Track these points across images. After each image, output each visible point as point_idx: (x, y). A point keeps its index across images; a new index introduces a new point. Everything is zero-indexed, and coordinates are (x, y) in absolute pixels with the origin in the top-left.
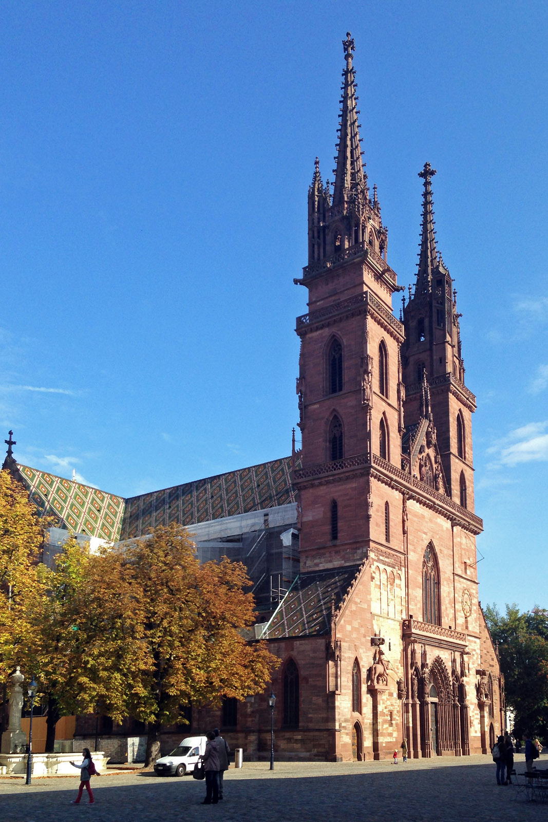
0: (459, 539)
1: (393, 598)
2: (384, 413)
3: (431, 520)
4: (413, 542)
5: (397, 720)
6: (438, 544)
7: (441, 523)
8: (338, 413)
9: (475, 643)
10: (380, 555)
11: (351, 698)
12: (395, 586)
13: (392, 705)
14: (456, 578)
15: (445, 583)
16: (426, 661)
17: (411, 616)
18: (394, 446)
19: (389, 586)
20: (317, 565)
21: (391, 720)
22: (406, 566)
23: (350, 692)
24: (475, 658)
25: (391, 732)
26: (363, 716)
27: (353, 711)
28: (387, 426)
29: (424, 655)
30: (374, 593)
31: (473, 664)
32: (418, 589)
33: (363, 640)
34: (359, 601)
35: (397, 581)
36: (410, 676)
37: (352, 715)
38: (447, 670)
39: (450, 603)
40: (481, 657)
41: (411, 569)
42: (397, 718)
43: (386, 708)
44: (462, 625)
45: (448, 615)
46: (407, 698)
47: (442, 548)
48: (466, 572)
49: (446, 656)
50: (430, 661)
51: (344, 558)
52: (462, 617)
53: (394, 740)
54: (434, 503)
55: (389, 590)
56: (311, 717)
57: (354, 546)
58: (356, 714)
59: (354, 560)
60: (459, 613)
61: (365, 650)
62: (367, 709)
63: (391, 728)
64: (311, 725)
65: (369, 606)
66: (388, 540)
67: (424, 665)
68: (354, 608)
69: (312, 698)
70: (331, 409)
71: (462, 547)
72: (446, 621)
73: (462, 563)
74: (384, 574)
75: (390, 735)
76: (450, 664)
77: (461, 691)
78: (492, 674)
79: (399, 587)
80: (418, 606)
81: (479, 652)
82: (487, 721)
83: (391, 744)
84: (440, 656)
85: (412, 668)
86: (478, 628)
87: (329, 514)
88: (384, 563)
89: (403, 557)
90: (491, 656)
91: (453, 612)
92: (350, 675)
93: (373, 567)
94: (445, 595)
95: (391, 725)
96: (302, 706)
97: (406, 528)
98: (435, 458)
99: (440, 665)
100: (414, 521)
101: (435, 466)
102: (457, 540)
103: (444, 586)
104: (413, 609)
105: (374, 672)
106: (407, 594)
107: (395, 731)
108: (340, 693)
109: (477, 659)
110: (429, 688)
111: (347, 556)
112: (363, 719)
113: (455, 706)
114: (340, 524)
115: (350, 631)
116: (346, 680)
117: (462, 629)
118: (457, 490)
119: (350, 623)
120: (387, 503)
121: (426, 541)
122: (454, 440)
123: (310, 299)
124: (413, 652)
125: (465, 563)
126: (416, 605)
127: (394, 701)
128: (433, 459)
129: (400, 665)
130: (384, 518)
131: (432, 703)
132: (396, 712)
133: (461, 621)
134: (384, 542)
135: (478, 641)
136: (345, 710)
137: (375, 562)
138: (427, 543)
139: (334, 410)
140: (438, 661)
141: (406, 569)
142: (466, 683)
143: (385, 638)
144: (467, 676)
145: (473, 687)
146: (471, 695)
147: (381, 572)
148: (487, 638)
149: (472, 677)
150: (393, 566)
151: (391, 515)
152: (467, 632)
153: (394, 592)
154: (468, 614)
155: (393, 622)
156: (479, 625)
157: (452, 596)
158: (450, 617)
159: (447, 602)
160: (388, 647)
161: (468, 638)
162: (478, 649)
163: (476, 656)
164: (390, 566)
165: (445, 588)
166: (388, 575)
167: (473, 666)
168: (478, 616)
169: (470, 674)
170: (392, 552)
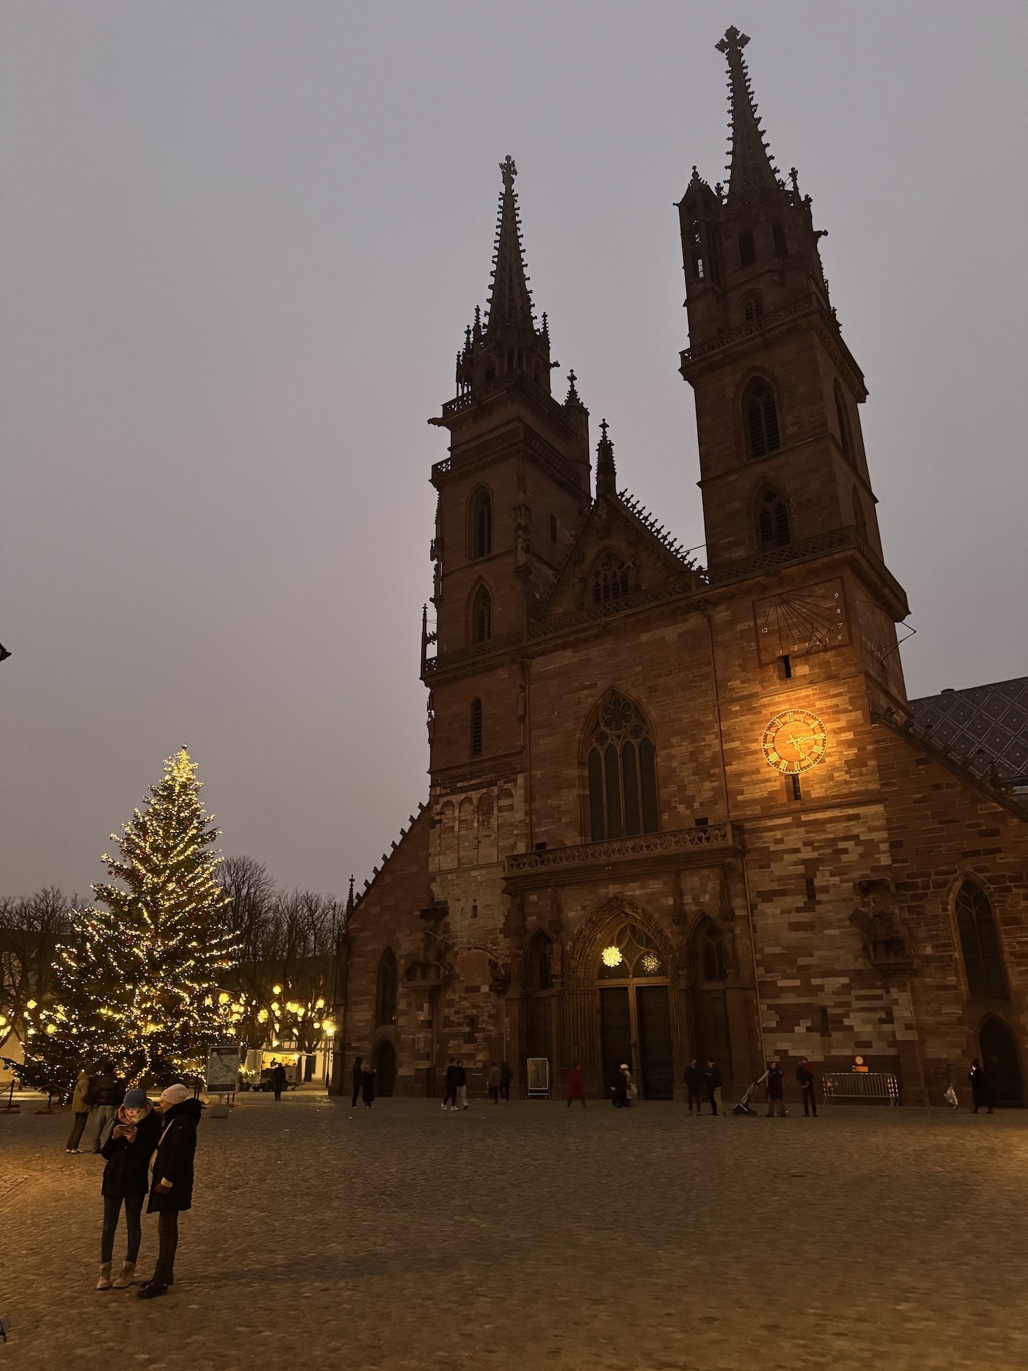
1: (490, 833)
2: (480, 578)
3: (615, 654)
5: (489, 1031)
6: (639, 683)
10: (459, 781)
11: (373, 1006)
12: (495, 812)
13: (474, 1007)
14: (735, 708)
16: (555, 914)
17: (543, 845)
19: (477, 819)
21: (472, 1031)
23: (372, 998)
25: (471, 1051)
26: (399, 1029)
27: (377, 1023)
29: (553, 905)
31: (840, 873)
32: (568, 791)
33: (406, 918)
35: (502, 803)
37: (373, 1030)
38: (651, 917)
39: (697, 773)
43: (456, 1013)
48: (788, 676)
49: (645, 890)
53: (480, 1065)
58: (385, 1028)
60: (748, 778)
61: (408, 932)
62: (407, 1020)
63: (471, 1046)
65: (425, 866)
66: (475, 752)
71: (764, 631)
72: (680, 814)
73: (762, 666)
79: (511, 807)
80: (567, 821)
81: (878, 835)
88: (466, 789)
89: (517, 759)
90: (975, 825)
91: (716, 784)
92: (372, 975)
93: (437, 807)
94: (675, 765)
95: (472, 1040)
97: (521, 712)
103: (670, 748)
104: (546, 832)
106: (530, 812)
107: (482, 1050)
112: (399, 1035)
116: (365, 982)
117: (768, 808)
120: (477, 700)
121: (591, 699)
125: (780, 658)
126: (558, 821)
127: (480, 1001)
129: (501, 937)
130: (470, 723)
133: (759, 791)
135: (878, 808)
136: (359, 1024)
137: (441, 799)
142: (795, 927)
143: (461, 903)
144: (799, 910)
145: (837, 932)
146: (826, 953)
147: (457, 806)
148: (937, 787)
149: (829, 907)
150: (492, 783)
151: (485, 711)
152: (796, 805)
153: (494, 822)
154: (804, 764)
155: (484, 872)
156: (880, 768)
157: (708, 753)
158: (698, 800)
159: (685, 774)
160: (470, 914)
161: (804, 818)
162: (871, 829)
163: (861, 849)
164: (481, 788)
165: (674, 751)
166: (475, 802)
167: (837, 879)
168: (870, 747)
169: (819, 902)
170: (488, 764)
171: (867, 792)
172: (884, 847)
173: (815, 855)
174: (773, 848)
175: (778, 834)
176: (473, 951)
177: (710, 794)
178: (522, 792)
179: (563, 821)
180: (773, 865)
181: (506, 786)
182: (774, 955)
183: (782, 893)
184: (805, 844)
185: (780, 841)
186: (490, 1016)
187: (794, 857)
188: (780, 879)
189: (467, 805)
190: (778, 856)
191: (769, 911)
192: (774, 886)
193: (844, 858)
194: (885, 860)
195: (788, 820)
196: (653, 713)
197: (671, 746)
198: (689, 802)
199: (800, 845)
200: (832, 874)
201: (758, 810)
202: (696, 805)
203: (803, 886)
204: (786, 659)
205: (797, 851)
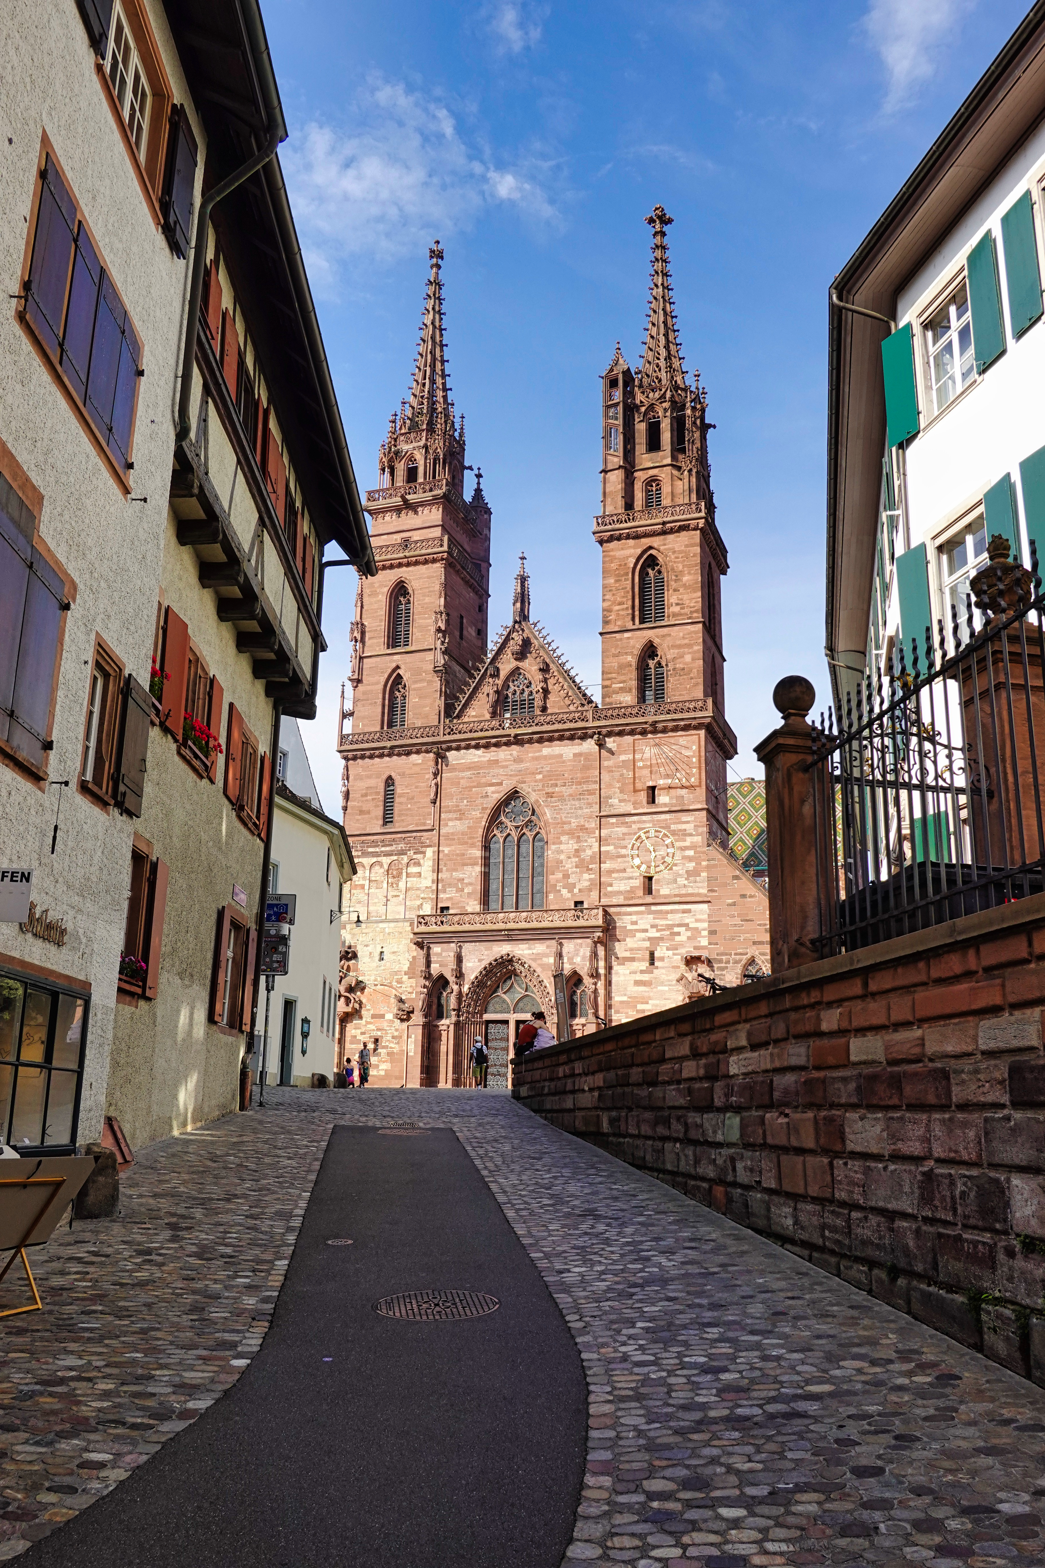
0: (624, 757)
1: (400, 893)
2: (398, 668)
3: (518, 760)
5: (391, 1048)
6: (536, 789)
7: (555, 753)
9: (686, 911)
12: (405, 877)
13: (378, 1030)
14: (613, 821)
15: (563, 839)
16: (457, 964)
17: (444, 908)
18: (421, 697)
19: (388, 881)
22: (434, 845)
24: (681, 938)
28: (406, 680)
29: (456, 957)
32: (467, 868)
35: (411, 870)
38: (536, 971)
39: (580, 865)
40: (712, 933)
41: (449, 845)
42: (392, 1045)
43: (363, 1033)
44: (630, 891)
47: (555, 789)
48: (653, 802)
49: (531, 951)
52: (630, 878)
53: (382, 1073)
55: (387, 885)
60: (616, 875)
66: (388, 823)
67: (453, 972)
71: (640, 764)
73: (634, 792)
76: (550, 960)
79: (418, 875)
81: (702, 925)
84: (516, 952)
85: (422, 978)
86: (701, 885)
88: (377, 855)
89: (428, 835)
91: (593, 876)
94: (563, 857)
97: (434, 796)
100: (461, 778)
102: (617, 760)
103: (559, 845)
104: (450, 898)
106: (434, 881)
117: (628, 899)
118: (623, 683)
120: (388, 778)
121: (496, 795)
122: (616, 608)
124: (427, 957)
125: (649, 787)
126: (460, 890)
127: (385, 1025)
129: (405, 977)
130: (383, 798)
133: (623, 885)
134: (379, 829)
135: (705, 906)
138: (495, 798)
140: (509, 961)
141: (436, 848)
142: (638, 983)
143: (370, 949)
144: (642, 972)
145: (666, 988)
146: (657, 1002)
147: (368, 868)
148: (743, 896)
149: (663, 971)
150: (402, 853)
151: (399, 790)
152: (649, 899)
153: (402, 885)
154: (658, 869)
155: (392, 925)
156: (709, 879)
157: (589, 852)
158: (578, 887)
159: (569, 865)
160: (378, 958)
161: (653, 908)
162: (697, 921)
163: (689, 934)
164: (391, 855)
165: (562, 847)
166: (386, 867)
167: (670, 953)
168: (704, 863)
169: (657, 968)
170: (399, 835)
171: (699, 895)
172: (705, 933)
173: (658, 935)
174: (629, 927)
175: (634, 918)
176: (379, 987)
177: (587, 884)
178: (431, 863)
179: (466, 891)
180: (628, 939)
181: (415, 856)
182: (622, 1002)
183: (632, 959)
184: (652, 926)
185: (635, 923)
186: (393, 1037)
187: (643, 935)
188: (631, 950)
189: (377, 868)
190: (632, 933)
191: (621, 972)
192: (628, 954)
193: (677, 938)
194: (704, 942)
195: (643, 908)
196: (548, 814)
197: (561, 843)
198: (571, 887)
199: (648, 927)
200: (668, 949)
201: (621, 900)
202: (576, 891)
203: (647, 956)
204: (653, 788)
205: (646, 931)
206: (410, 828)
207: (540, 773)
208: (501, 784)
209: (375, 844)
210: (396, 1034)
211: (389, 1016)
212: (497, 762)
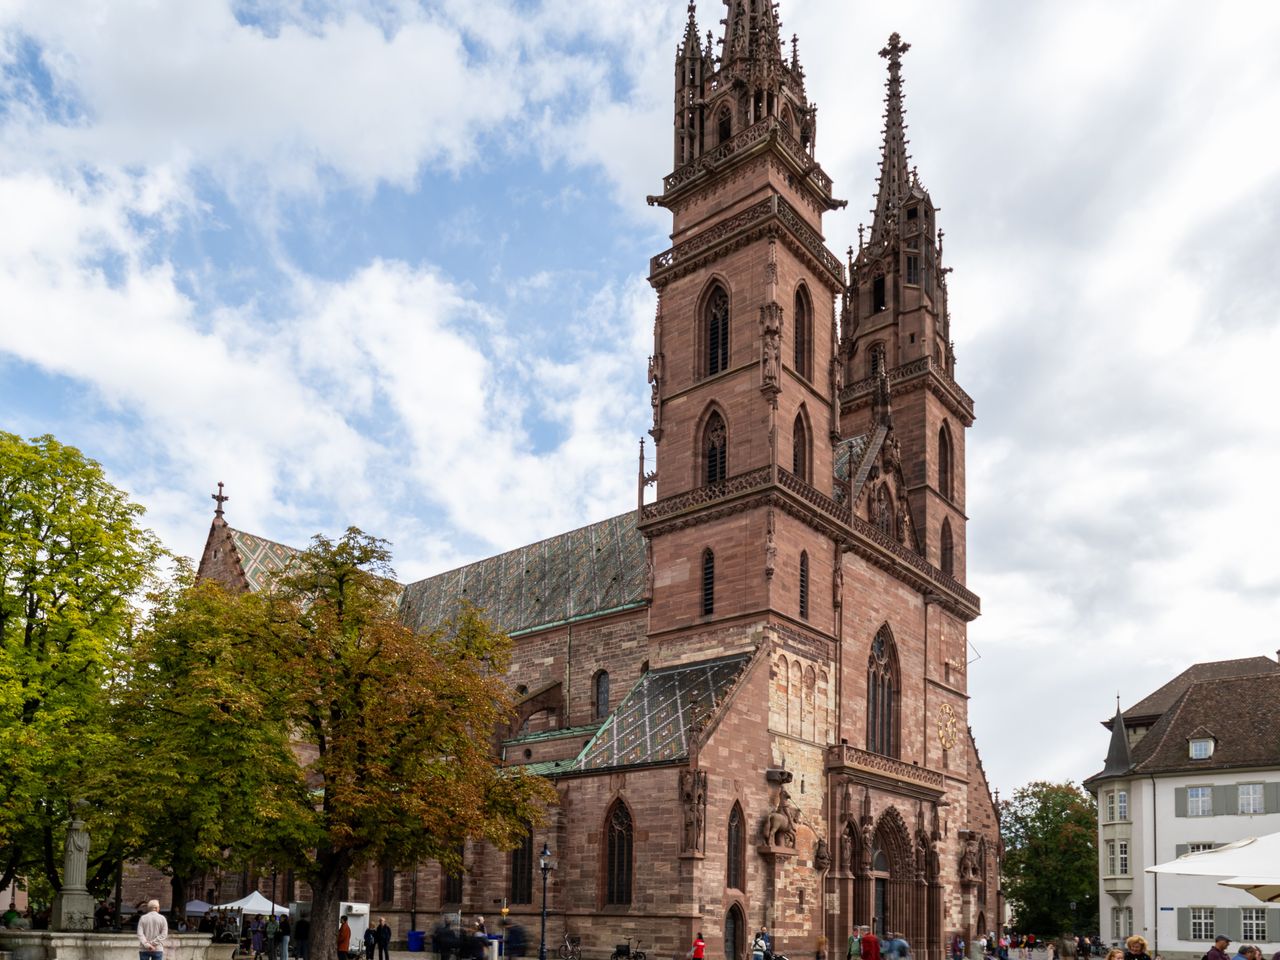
0: (936, 626)
1: (812, 710)
2: (803, 405)
3: (887, 592)
4: (853, 621)
5: (812, 903)
6: (898, 630)
7: (905, 597)
8: (720, 406)
9: (959, 789)
10: (789, 637)
11: (725, 865)
12: (816, 691)
13: (803, 880)
14: (931, 687)
15: (909, 693)
16: (869, 811)
17: (844, 741)
18: (821, 462)
19: (804, 690)
20: (678, 656)
21: (801, 903)
22: (838, 660)
23: (724, 856)
24: (957, 813)
25: (801, 921)
26: (748, 895)
27: (729, 885)
28: (810, 428)
29: (867, 802)
30: (775, 697)
31: (954, 822)
32: (859, 698)
33: (752, 773)
34: (745, 709)
35: (820, 684)
36: (838, 835)
37: (725, 892)
38: (906, 829)
39: (917, 724)
40: (969, 812)
41: (847, 666)
42: (812, 900)
43: (791, 884)
44: (938, 762)
45: (912, 745)
46: (832, 870)
47: (906, 638)
48: (947, 680)
49: (904, 807)
50: (875, 813)
51: (722, 643)
52: (938, 748)
53: (806, 934)
54: (893, 561)
55: (803, 696)
56: (652, 895)
57: (742, 622)
58: (734, 892)
59: (742, 646)
60: (932, 742)
61: (754, 789)
62: (755, 886)
63: (801, 916)
64: (651, 908)
65: (766, 720)
66: (804, 613)
67: (865, 819)
68: (734, 719)
69: (653, 864)
70: (708, 401)
71: (943, 638)
72: (908, 753)
73: (941, 664)
74: (796, 669)
75: (799, 926)
76: (913, 820)
77: (931, 863)
78: (986, 839)
79: (825, 692)
80: (859, 726)
81: (965, 804)
82: (973, 909)
83: (800, 941)
84: (896, 806)
85: (842, 822)
86: (965, 767)
87: (699, 574)
88: (796, 651)
89: (831, 645)
90: (986, 811)
91: (922, 739)
92: (723, 829)
93: (775, 657)
94: (908, 712)
95: (801, 911)
96: (637, 876)
97: (839, 599)
98: (898, 490)
99: (895, 822)
100: (856, 589)
101: (896, 503)
102: (933, 626)
103: (907, 697)
104: (848, 731)
105: (769, 825)
106: (839, 705)
107: (807, 920)
108: (702, 857)
109: (961, 814)
110: (871, 855)
111: (729, 640)
112: (748, 900)
113: (919, 885)
114: (718, 587)
115: (725, 758)
116: (716, 836)
117: (937, 768)
118: (935, 548)
119: (726, 744)
120: (804, 555)
121: (876, 623)
122: (933, 466)
123: (675, 226)
124: (847, 797)
125: (947, 664)
126: (854, 723)
128: (893, 491)
129: (820, 817)
130: (799, 577)
131: (877, 879)
132: (809, 891)
133: (935, 754)
134: (797, 618)
135: (964, 787)
136: (712, 884)
137: (778, 649)
138: (876, 626)
139: (713, 402)
140: (891, 814)
141: (838, 665)
142: (941, 850)
145: (951, 858)
147: (790, 665)
149: (950, 842)
150: (814, 658)
152: (946, 772)
156: (968, 763)
157: (920, 713)
158: (915, 747)
160: (800, 788)
161: (947, 781)
162: (963, 799)
164: (807, 658)
166: (803, 671)
167: (953, 825)
170: (812, 635)
171: (964, 776)
172: (966, 811)
173: (948, 807)
176: (802, 826)
177: (919, 745)
178: (833, 681)
181: (823, 668)
194: (965, 820)
200: (952, 821)
202: (914, 750)
206: (819, 629)
207: (898, 613)
208: (877, 611)
209: (793, 635)
210: (815, 886)
211: (810, 864)
212: (873, 583)
